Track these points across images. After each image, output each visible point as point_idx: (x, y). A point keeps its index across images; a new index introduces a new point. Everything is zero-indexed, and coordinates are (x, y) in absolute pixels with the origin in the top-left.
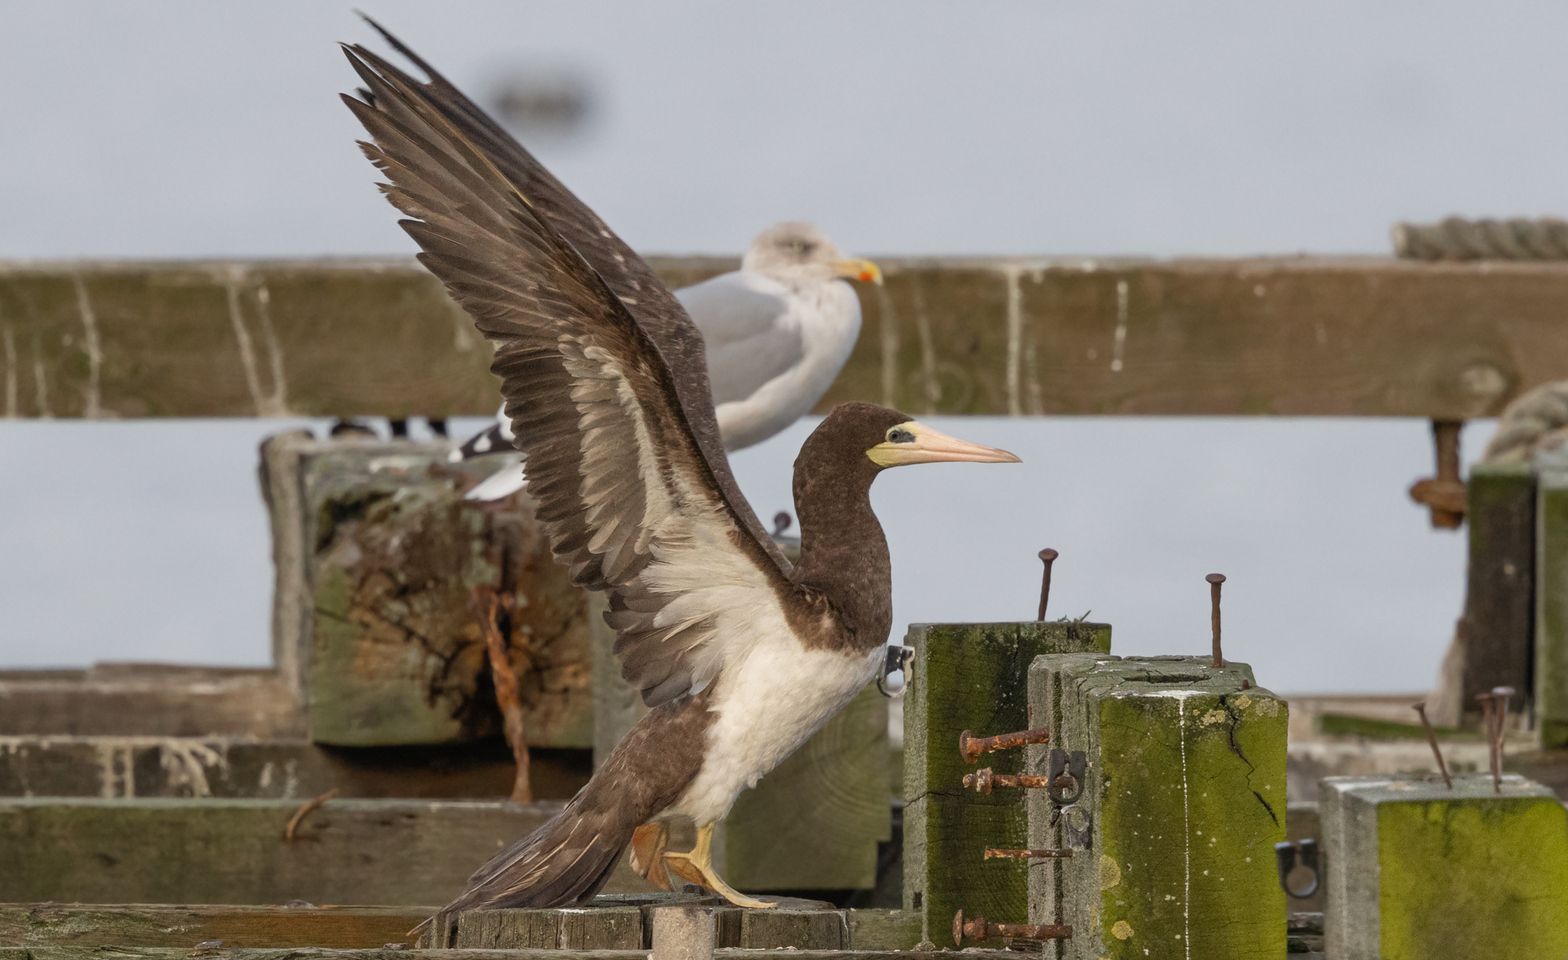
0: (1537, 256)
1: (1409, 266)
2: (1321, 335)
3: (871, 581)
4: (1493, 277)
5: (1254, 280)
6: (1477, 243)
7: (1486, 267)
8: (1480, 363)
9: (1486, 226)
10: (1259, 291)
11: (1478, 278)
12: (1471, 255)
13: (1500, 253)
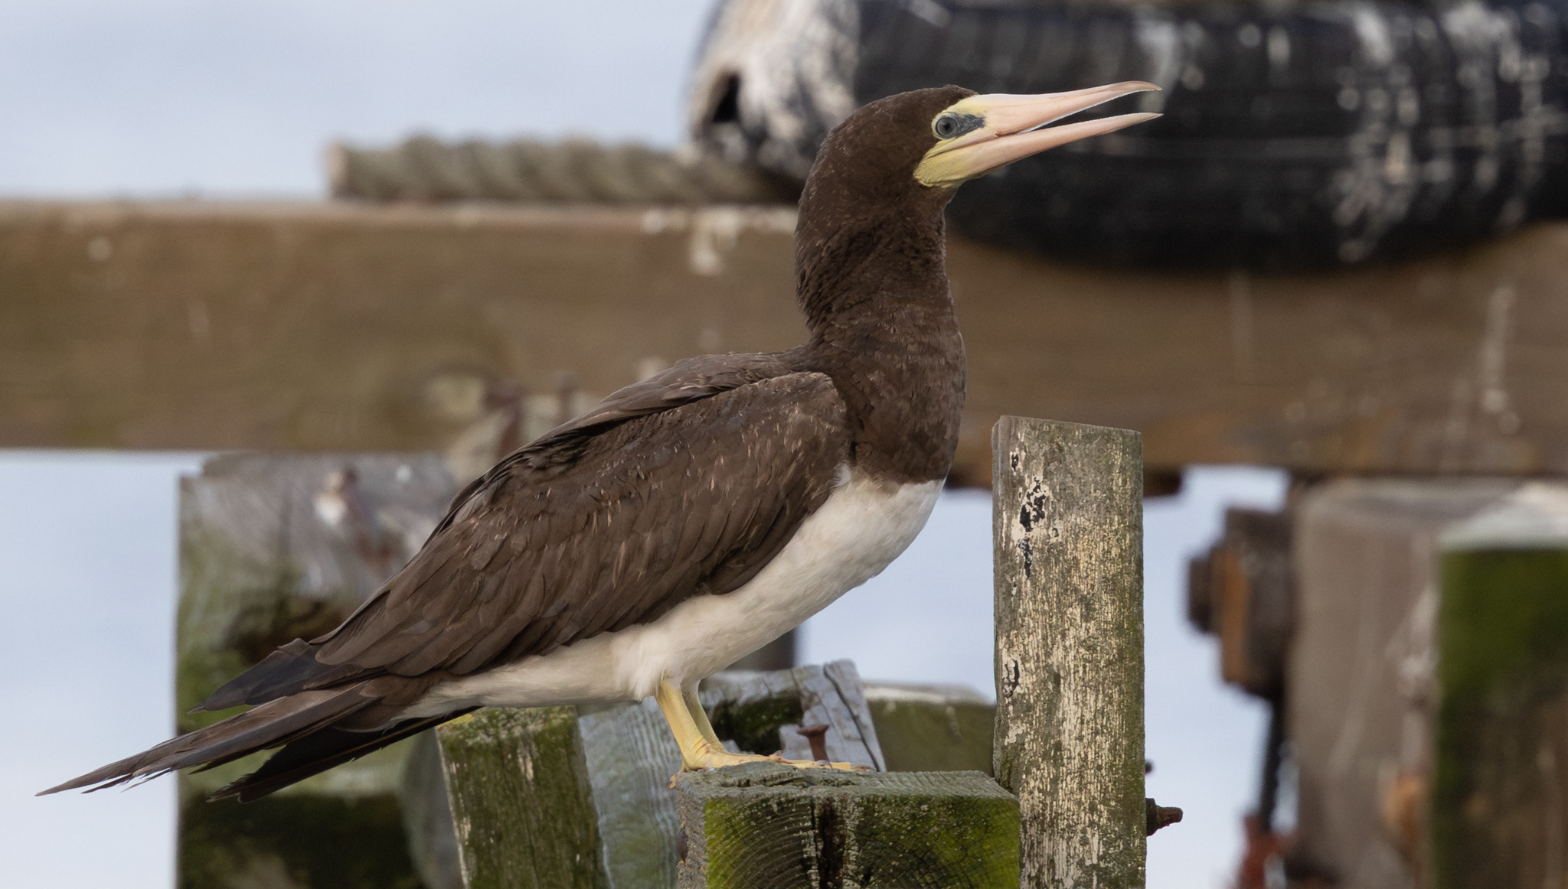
0: (552, 197)
1: (350, 212)
2: (200, 321)
3: (913, 369)
4: (478, 233)
5: (92, 231)
6: (455, 174)
7: (468, 215)
8: (457, 369)
9: (471, 151)
10: (100, 249)
11: (453, 234)
12: (445, 195)
13: (492, 192)
